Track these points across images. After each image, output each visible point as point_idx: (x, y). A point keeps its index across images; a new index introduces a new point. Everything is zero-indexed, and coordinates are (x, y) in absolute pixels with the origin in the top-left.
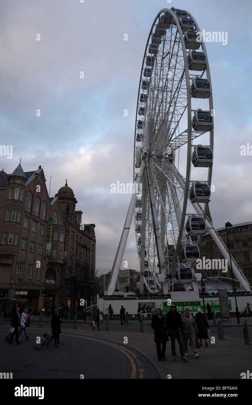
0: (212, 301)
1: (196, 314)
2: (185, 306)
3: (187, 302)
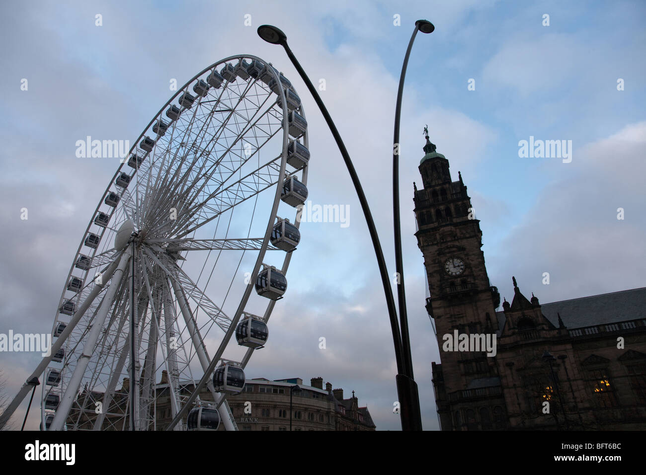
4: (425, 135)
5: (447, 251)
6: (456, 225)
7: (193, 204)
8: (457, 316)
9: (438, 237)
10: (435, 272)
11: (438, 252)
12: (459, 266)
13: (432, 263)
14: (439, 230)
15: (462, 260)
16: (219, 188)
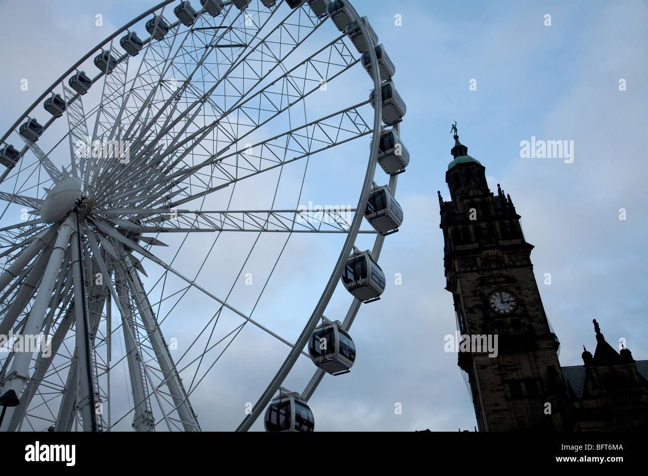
4: (453, 134)
5: (492, 280)
6: (503, 249)
8: (508, 368)
9: (479, 262)
10: (475, 307)
11: (480, 281)
12: (508, 302)
13: (472, 294)
14: (481, 253)
15: (512, 294)
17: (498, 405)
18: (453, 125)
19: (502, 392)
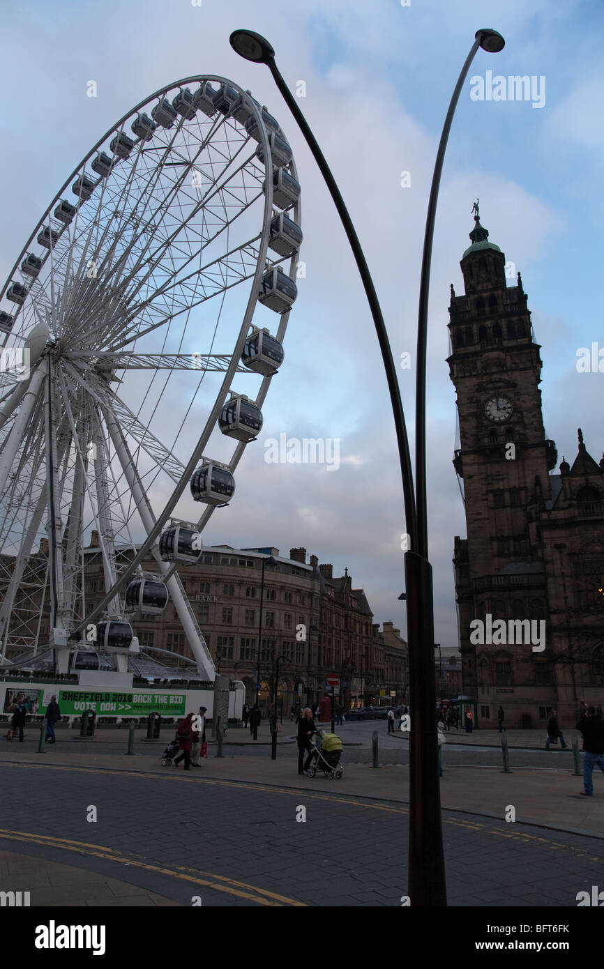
0: (153, 695)
1: (123, 719)
2: (103, 701)
3: (108, 695)
4: (474, 215)
5: (490, 386)
6: (506, 350)
7: (133, 303)
8: (494, 478)
9: (479, 365)
10: (472, 414)
11: (477, 387)
12: (504, 409)
13: (467, 401)
14: (481, 356)
15: (510, 400)
16: (169, 281)
17: (480, 514)
18: (475, 204)
19: (486, 502)
